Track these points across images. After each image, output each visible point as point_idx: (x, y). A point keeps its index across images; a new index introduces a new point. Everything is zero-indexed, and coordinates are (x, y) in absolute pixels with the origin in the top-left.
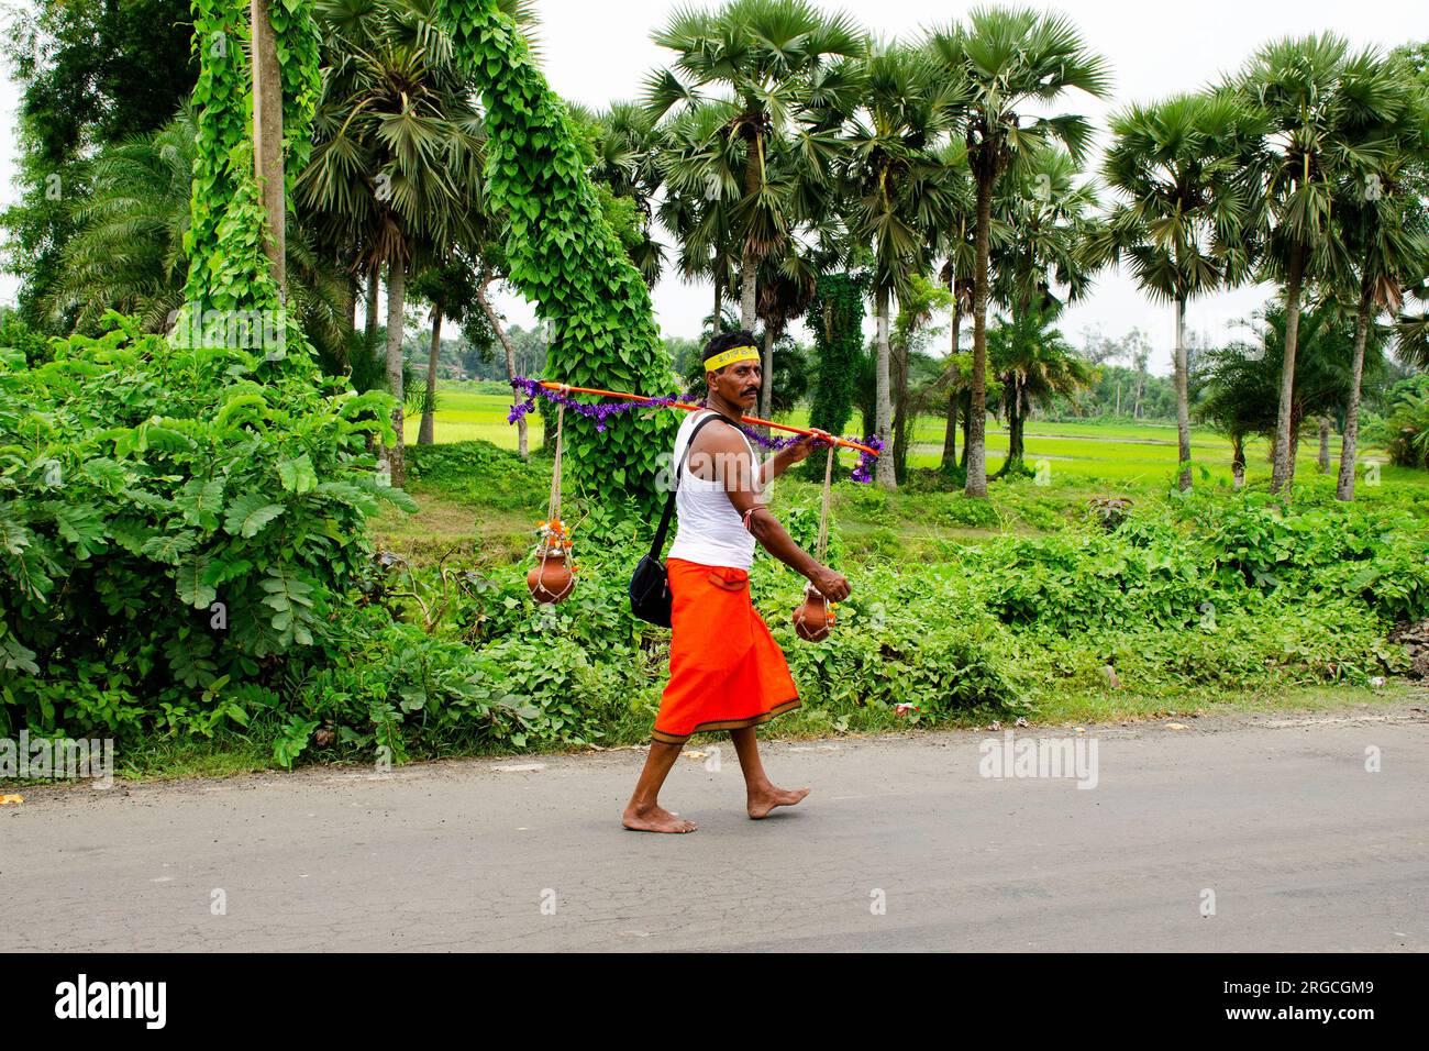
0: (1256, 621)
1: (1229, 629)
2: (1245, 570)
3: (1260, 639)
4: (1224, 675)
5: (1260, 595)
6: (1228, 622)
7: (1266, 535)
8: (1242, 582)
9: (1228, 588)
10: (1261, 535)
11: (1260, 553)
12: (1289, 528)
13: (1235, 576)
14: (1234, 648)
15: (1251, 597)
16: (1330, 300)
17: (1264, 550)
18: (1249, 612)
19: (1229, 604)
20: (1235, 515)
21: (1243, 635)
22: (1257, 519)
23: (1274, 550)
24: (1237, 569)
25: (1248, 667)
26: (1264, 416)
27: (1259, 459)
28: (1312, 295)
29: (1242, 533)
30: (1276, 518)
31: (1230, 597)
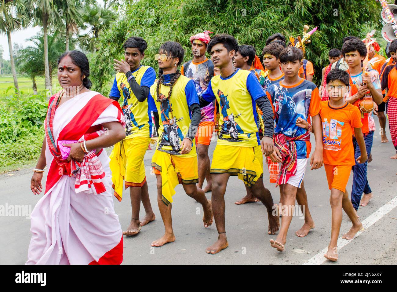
0: (36, 137)
1: (28, 141)
2: (32, 121)
3: (38, 142)
4: (27, 155)
5: (37, 128)
6: (27, 138)
7: (37, 108)
8: (31, 125)
9: (26, 127)
10: (36, 109)
11: (36, 114)
12: (45, 105)
13: (29, 123)
14: (30, 147)
15: (34, 129)
16: (57, 31)
17: (37, 113)
18: (34, 134)
19: (27, 132)
20: (26, 103)
21: (33, 142)
22: (34, 103)
23: (40, 113)
24: (29, 121)
25: (34, 152)
26: (41, 70)
27: (42, 85)
28: (52, 30)
29: (29, 109)
30: (40, 103)
31: (27, 130)
